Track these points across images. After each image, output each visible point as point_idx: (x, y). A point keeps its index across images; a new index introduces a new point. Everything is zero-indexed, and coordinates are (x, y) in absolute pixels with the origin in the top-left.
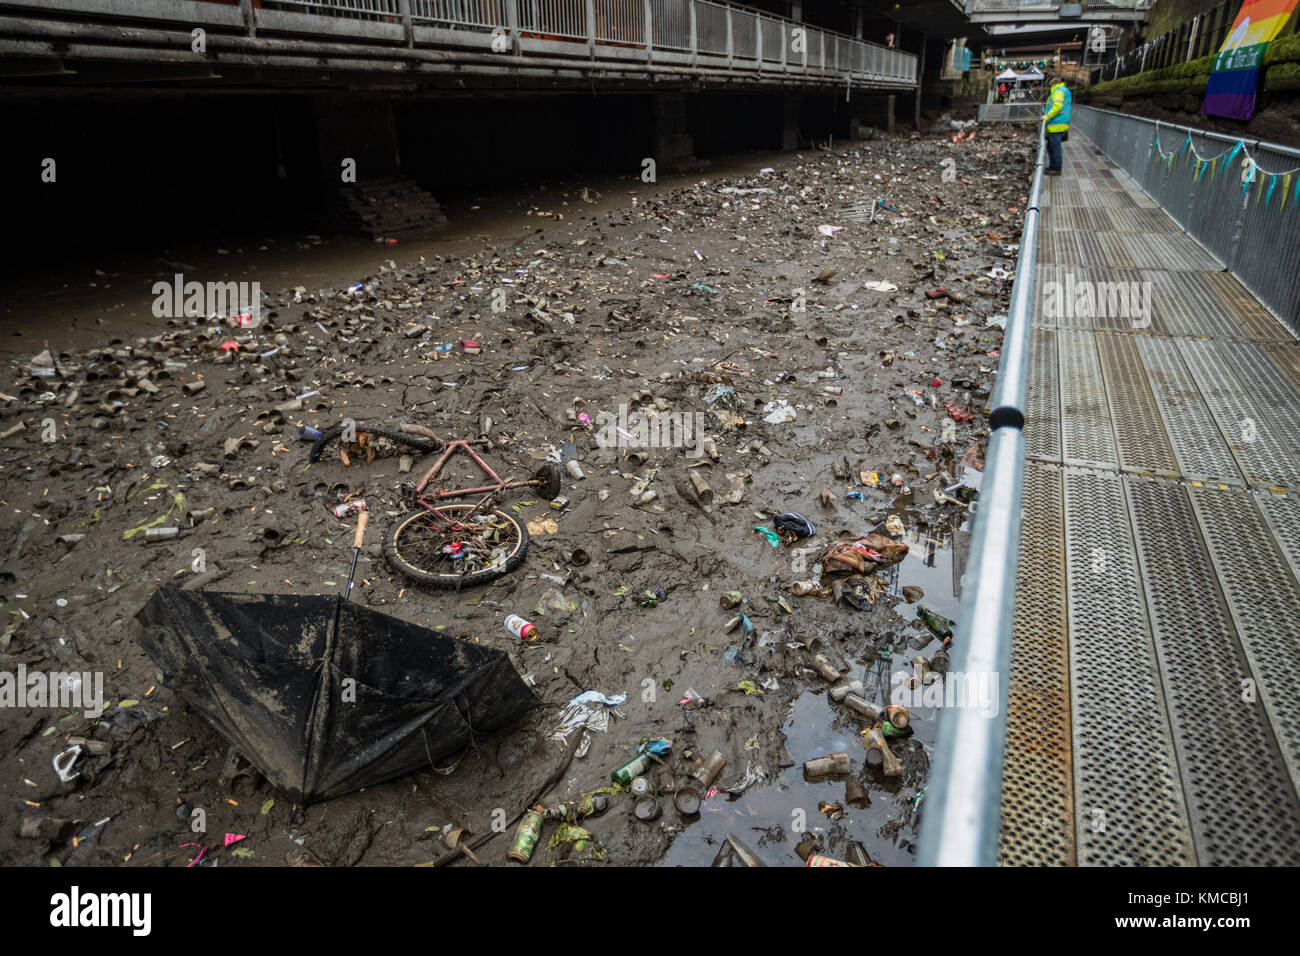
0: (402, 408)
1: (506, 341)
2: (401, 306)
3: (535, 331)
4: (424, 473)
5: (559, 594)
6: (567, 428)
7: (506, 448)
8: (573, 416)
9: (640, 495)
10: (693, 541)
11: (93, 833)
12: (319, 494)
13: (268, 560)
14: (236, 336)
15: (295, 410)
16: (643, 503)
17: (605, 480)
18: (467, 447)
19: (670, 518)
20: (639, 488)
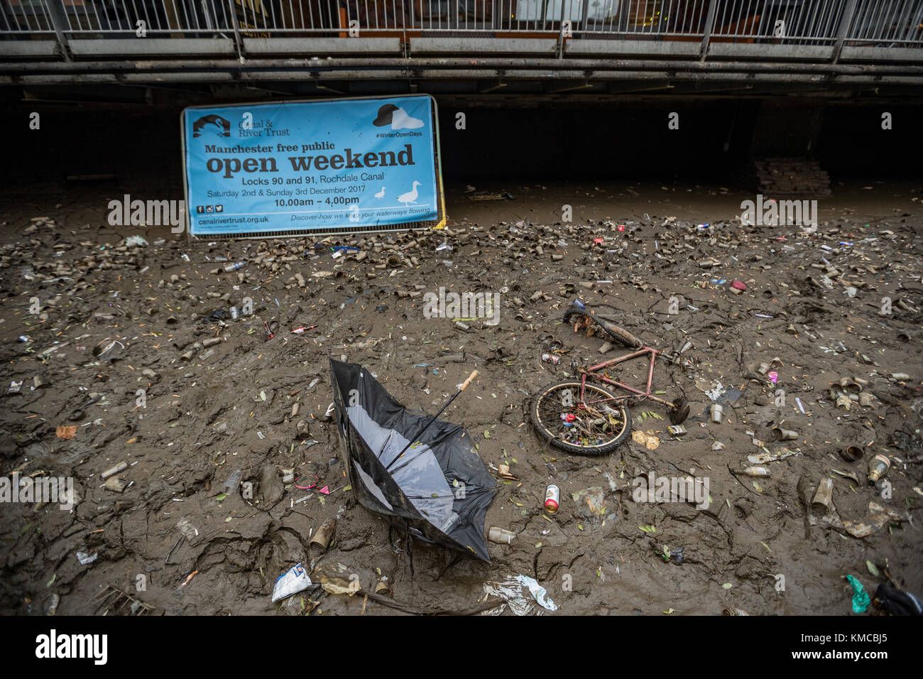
0: (644, 310)
1: (768, 292)
2: (720, 244)
3: (801, 292)
4: (610, 359)
5: (601, 496)
6: (749, 378)
7: (685, 369)
8: (763, 371)
9: (755, 465)
10: (761, 537)
11: (310, 444)
12: (546, 341)
13: (490, 365)
14: (609, 236)
15: (587, 288)
16: (747, 475)
17: (735, 435)
18: (654, 355)
19: (759, 502)
20: (761, 459)
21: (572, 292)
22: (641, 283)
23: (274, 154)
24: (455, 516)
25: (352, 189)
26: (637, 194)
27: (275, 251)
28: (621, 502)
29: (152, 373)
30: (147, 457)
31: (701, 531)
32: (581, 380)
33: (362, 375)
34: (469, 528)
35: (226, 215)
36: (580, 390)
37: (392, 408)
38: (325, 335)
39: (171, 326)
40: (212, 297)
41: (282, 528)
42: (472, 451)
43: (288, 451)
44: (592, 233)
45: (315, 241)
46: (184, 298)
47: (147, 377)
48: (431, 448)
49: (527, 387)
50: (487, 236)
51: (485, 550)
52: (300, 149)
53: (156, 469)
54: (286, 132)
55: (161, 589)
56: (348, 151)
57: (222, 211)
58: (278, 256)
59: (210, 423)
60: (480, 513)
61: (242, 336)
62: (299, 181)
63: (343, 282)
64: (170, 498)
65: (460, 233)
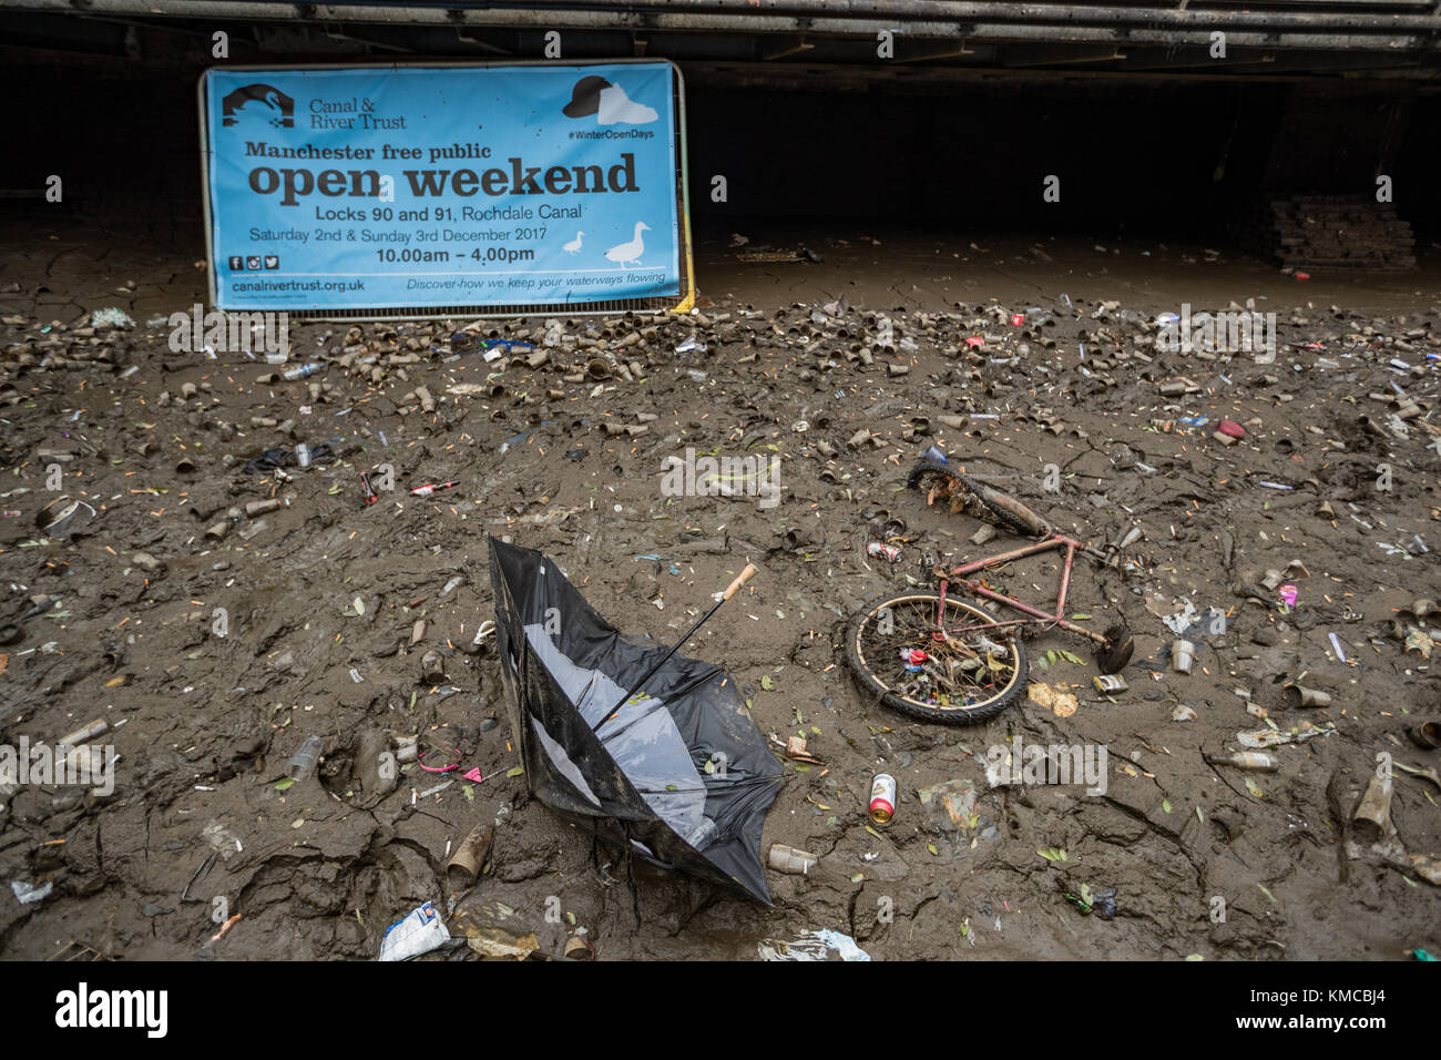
1: (1286, 442)
3: (1347, 444)
4: (992, 554)
5: (971, 795)
6: (1244, 595)
7: (1127, 578)
8: (1270, 584)
9: (1249, 749)
10: (1257, 876)
11: (445, 693)
12: (876, 521)
13: (773, 560)
14: (995, 333)
15: (952, 427)
16: (1235, 766)
17: (1214, 695)
18: (1071, 550)
19: (1256, 815)
20: (1262, 740)
21: (924, 433)
22: (1051, 420)
23: (376, 163)
24: (709, 825)
25: (521, 233)
26: (1048, 258)
27: (377, 344)
28: (1007, 807)
29: (151, 562)
30: (144, 711)
31: (1150, 862)
32: (937, 590)
33: (543, 570)
34: (734, 845)
35: (283, 275)
36: (937, 609)
37: (595, 632)
38: (473, 500)
39: (185, 477)
40: (261, 426)
41: (396, 841)
42: (739, 711)
43: (406, 706)
44: (963, 327)
45: (451, 329)
46: (208, 426)
47: (142, 567)
48: (665, 704)
49: (840, 602)
50: (770, 329)
51: (762, 883)
52: (426, 156)
53: (162, 733)
54: (399, 123)
55: (173, 947)
56: (516, 163)
57: (276, 267)
58: (383, 354)
59: (261, 653)
60: (754, 821)
61: (318, 497)
62: (423, 216)
63: (503, 404)
64: (190, 784)
65: (721, 322)
